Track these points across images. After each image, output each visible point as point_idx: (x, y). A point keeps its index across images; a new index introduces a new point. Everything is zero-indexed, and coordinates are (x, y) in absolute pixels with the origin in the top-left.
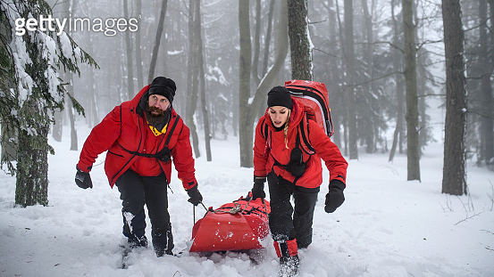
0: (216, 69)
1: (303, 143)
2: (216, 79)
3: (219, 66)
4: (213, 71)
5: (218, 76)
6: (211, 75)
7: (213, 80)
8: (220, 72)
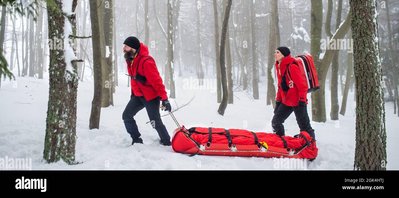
0: (301, 29)
1: (288, 73)
2: (301, 38)
3: (303, 27)
4: (299, 31)
5: (303, 35)
6: (297, 34)
7: (298, 39)
8: (305, 32)
